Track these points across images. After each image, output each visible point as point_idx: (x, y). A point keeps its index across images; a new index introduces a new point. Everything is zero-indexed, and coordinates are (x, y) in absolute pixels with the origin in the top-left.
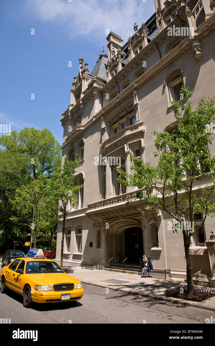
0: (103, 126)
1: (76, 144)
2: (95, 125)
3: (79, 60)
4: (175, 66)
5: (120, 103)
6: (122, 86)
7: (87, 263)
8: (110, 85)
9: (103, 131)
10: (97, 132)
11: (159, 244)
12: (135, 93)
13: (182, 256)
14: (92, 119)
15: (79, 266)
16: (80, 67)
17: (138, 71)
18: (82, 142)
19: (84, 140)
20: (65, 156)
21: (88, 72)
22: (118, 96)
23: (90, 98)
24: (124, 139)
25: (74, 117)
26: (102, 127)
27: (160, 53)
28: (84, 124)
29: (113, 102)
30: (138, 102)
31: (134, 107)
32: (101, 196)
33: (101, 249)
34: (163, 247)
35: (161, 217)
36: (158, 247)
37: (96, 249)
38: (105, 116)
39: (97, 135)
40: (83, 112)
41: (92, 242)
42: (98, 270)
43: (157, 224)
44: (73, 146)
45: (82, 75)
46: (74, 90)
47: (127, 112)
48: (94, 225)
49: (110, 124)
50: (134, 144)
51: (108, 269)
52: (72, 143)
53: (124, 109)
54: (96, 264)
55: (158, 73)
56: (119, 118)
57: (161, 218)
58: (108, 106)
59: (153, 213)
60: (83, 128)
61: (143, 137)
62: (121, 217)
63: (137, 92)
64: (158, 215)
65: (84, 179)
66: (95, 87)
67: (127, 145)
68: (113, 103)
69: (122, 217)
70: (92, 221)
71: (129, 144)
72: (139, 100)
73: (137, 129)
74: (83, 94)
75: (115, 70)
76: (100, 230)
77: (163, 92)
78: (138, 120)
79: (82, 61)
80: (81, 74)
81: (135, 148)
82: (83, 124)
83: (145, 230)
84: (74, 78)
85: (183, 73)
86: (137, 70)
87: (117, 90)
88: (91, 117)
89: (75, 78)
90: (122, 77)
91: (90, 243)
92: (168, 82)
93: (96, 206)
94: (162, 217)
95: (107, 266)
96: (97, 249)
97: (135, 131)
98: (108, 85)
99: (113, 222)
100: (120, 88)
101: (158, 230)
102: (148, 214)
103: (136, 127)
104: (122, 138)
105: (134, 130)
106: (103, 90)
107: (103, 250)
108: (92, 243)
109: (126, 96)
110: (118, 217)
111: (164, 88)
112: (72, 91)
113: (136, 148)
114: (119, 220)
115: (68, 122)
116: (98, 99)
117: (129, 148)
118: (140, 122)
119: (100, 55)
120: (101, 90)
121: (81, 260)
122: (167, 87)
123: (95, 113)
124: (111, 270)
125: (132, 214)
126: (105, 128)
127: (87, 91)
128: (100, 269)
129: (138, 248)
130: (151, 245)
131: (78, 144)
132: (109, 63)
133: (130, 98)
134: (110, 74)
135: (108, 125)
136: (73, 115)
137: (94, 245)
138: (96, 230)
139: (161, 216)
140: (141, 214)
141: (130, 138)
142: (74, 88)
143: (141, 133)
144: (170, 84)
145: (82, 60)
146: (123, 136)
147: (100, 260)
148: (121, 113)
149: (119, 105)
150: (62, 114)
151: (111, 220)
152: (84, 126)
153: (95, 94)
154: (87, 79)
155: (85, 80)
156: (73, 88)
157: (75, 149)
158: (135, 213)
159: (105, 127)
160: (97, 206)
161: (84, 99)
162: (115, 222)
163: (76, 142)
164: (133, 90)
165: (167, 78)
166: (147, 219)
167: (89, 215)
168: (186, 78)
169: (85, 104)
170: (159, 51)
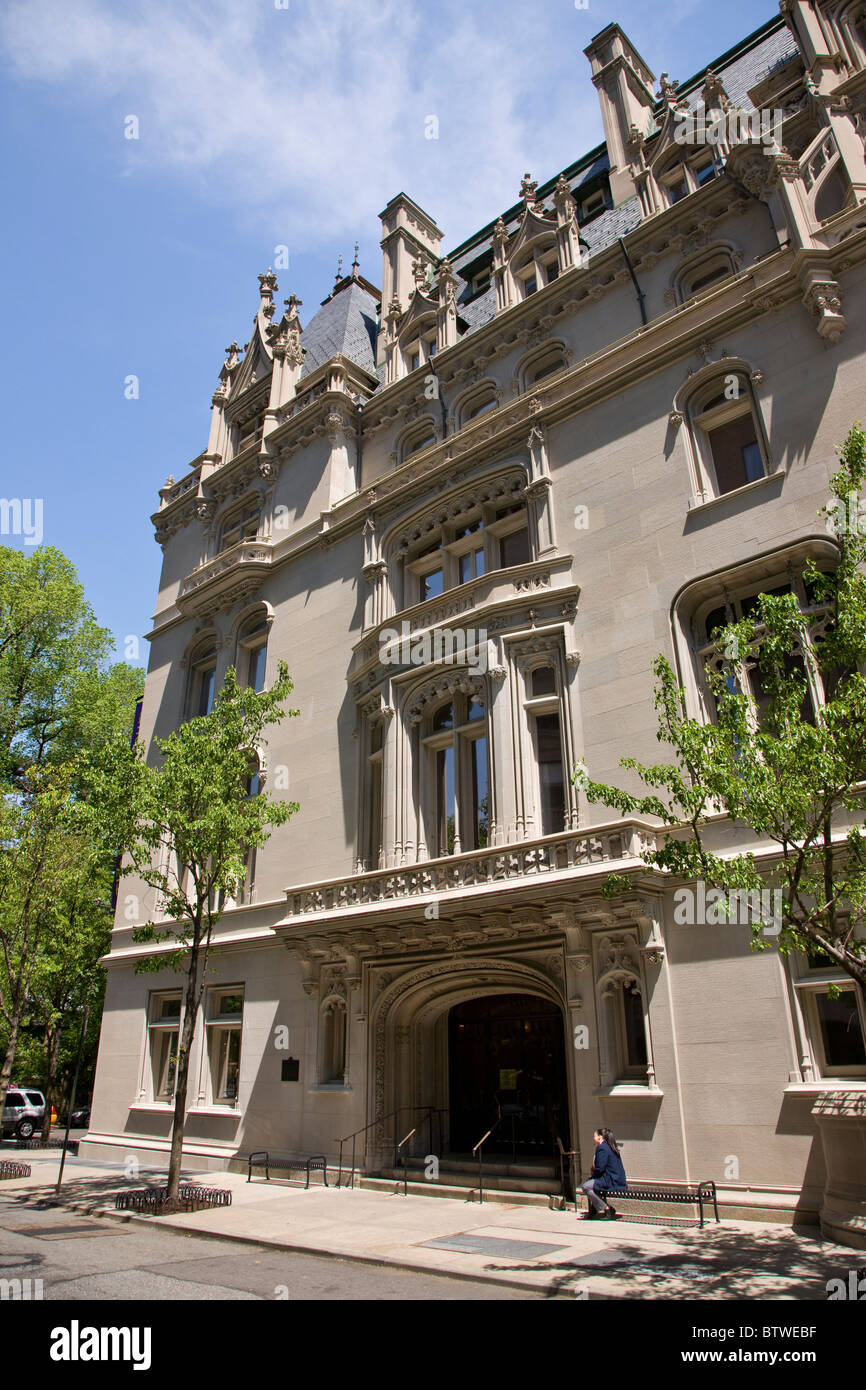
0: (374, 556)
1: (227, 626)
2: (327, 549)
3: (261, 278)
4: (724, 354)
5: (461, 472)
6: (460, 404)
7: (272, 1156)
8: (403, 396)
9: (368, 581)
10: (339, 578)
11: (650, 1071)
12: (535, 437)
13: (764, 1123)
14: (319, 525)
15: (220, 1170)
16: (262, 308)
17: (536, 356)
18: (258, 616)
19: (271, 610)
20: (165, 671)
21: (297, 331)
22: (453, 443)
23: (310, 437)
24: (484, 617)
25: (223, 508)
26: (367, 563)
27: (641, 298)
28: (270, 543)
29: (426, 463)
30: (548, 474)
31: (530, 492)
32: (351, 852)
33: (346, 1093)
34: (671, 1084)
35: (662, 953)
36: (647, 1084)
37: (315, 1089)
38: (381, 515)
39: (339, 594)
40: (267, 492)
41: (294, 1058)
42: (332, 1189)
43: (641, 982)
44: (208, 630)
45: (269, 343)
46: (226, 396)
47: (487, 509)
48: (311, 983)
49: (403, 552)
50: (529, 643)
51: (389, 1185)
52: (207, 619)
53: (476, 496)
54: (323, 1161)
55: (646, 373)
56: (446, 530)
57: (662, 957)
58: (397, 480)
59: (617, 935)
60: (268, 560)
61: (570, 615)
62: (459, 950)
63: (546, 434)
64: (650, 945)
65: (263, 777)
66: (338, 396)
67: (497, 643)
68: (427, 469)
69: (465, 950)
70: (306, 964)
71: (508, 643)
72: (554, 466)
73: (546, 582)
74: (274, 417)
75: (423, 340)
76: (344, 1005)
77: (669, 448)
78: (549, 546)
79: (272, 288)
80: (265, 338)
81: (531, 660)
82: (267, 539)
83: (579, 1007)
84: (227, 351)
85: (760, 382)
86: (534, 349)
87: (438, 420)
88: (310, 517)
89: (233, 350)
90: (462, 370)
91: (284, 1062)
92: (690, 409)
93: (335, 898)
94: (664, 953)
95: (375, 1170)
96: (322, 1092)
97: (535, 591)
98: (395, 394)
99: (414, 968)
100: (450, 412)
101: (644, 1009)
102: (594, 942)
103: (544, 573)
104: (474, 613)
105: (533, 585)
106: (367, 412)
107: (355, 1095)
108: (297, 1062)
109: (494, 446)
110: (443, 951)
111: (673, 429)
112: (218, 401)
113: (540, 660)
114: (443, 964)
115: (186, 526)
116: (344, 448)
117: (509, 659)
118: (557, 555)
119: (337, 277)
120: (360, 410)
121: (232, 1138)
122: (684, 429)
123: (331, 503)
124: (406, 1190)
125: (515, 937)
126: (380, 566)
127: (292, 409)
128: (338, 1185)
129: (514, 1088)
130: (607, 1076)
131: (238, 623)
132: (396, 309)
133: (511, 456)
134: (402, 352)
135: (396, 558)
136: (216, 502)
137: (310, 1072)
138: (320, 1003)
139: (662, 950)
140: (559, 941)
141: (511, 616)
142: (229, 389)
143: (563, 601)
144: (700, 417)
145: (271, 281)
146: (479, 607)
147: (345, 1140)
148: (459, 512)
149: (454, 480)
150: (162, 494)
151: (402, 959)
152: (272, 551)
153: (333, 424)
154: (293, 358)
155: (286, 361)
156: (223, 388)
157: (221, 644)
158: (531, 936)
159: (383, 560)
160: (340, 899)
161: (277, 438)
162: (423, 969)
163: (228, 614)
164: (528, 425)
165: (688, 394)
166: (588, 961)
167: (290, 938)
168: (774, 402)
169: (282, 460)
170: (639, 291)
